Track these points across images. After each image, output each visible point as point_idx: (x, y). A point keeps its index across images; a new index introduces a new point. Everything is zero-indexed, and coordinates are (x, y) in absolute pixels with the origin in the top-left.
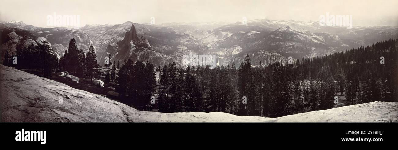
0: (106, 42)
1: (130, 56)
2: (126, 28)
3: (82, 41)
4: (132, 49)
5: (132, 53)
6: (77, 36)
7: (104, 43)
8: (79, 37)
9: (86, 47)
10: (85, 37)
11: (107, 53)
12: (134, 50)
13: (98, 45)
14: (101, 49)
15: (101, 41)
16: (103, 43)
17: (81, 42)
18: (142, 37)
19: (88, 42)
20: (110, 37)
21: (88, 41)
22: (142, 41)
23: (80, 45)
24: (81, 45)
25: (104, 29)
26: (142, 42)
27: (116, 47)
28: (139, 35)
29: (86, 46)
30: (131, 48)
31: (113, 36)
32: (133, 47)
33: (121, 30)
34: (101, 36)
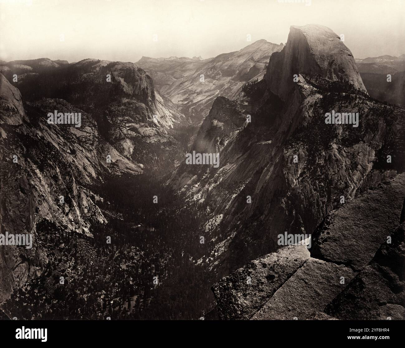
0: (199, 98)
1: (306, 124)
2: (256, 57)
3: (131, 92)
4: (310, 100)
5: (314, 112)
6: (116, 78)
7: (195, 101)
8: (122, 80)
9: (142, 108)
10: (141, 79)
11: (212, 123)
12: (316, 103)
13: (178, 106)
14: (188, 119)
15: (185, 96)
16: (192, 101)
17: (128, 96)
18: (331, 64)
19: (150, 94)
20: (211, 84)
21: (149, 91)
22: (334, 76)
23: (125, 104)
24: (129, 103)
25: (191, 66)
26: (335, 79)
27: (242, 101)
28: (322, 58)
29: (143, 105)
30: (304, 97)
31: (221, 82)
32: (312, 93)
33: (243, 64)
34: (186, 83)
